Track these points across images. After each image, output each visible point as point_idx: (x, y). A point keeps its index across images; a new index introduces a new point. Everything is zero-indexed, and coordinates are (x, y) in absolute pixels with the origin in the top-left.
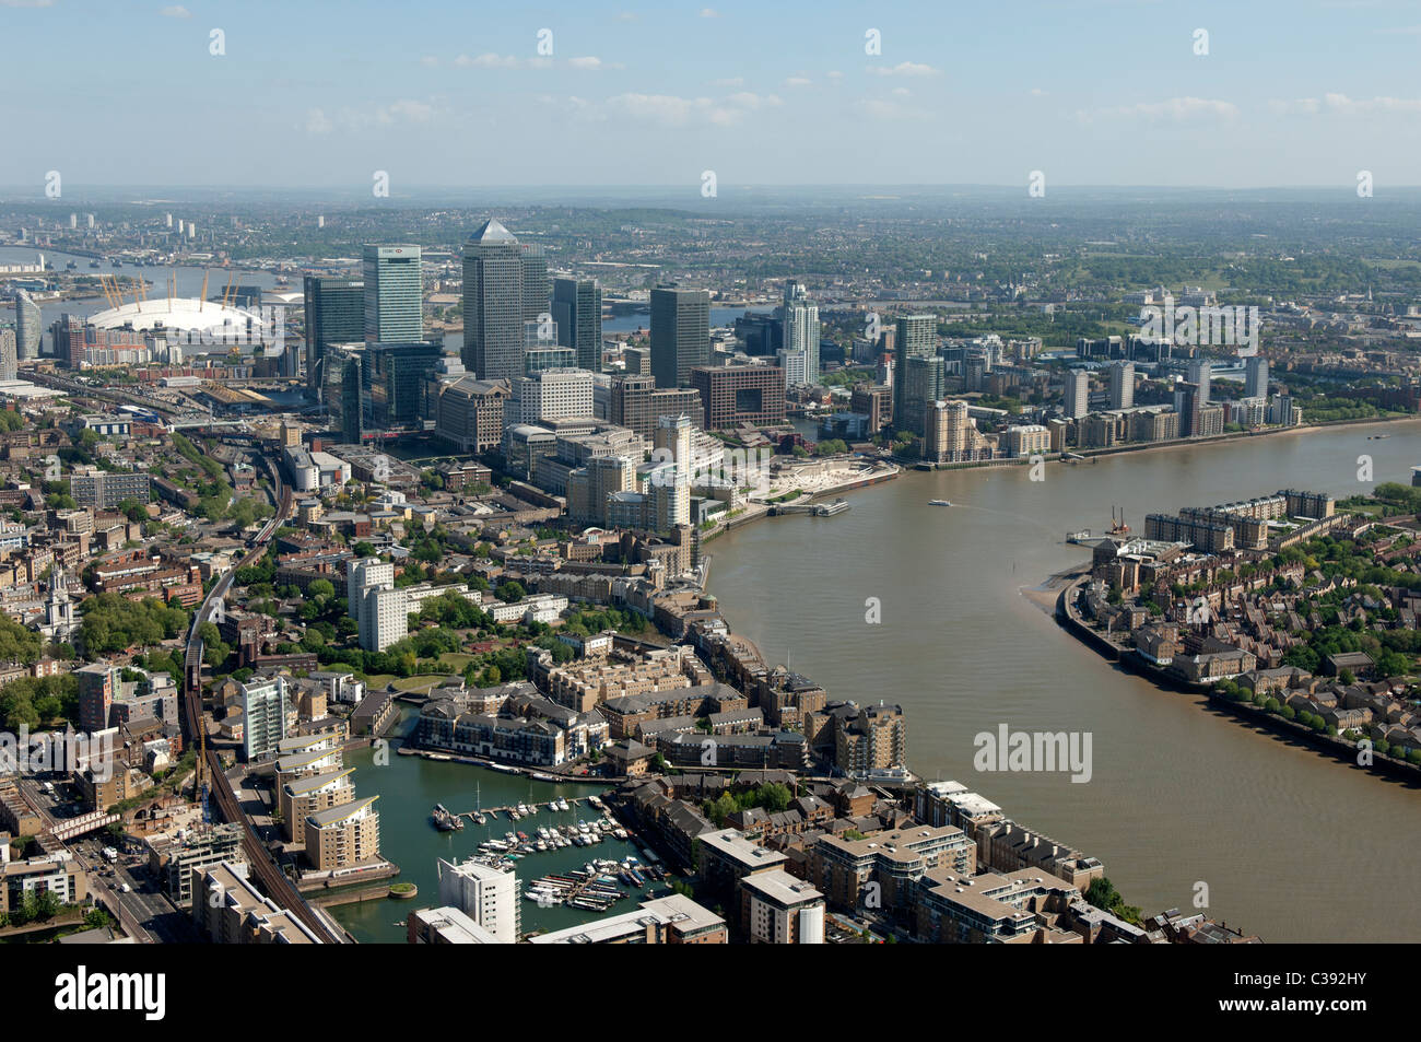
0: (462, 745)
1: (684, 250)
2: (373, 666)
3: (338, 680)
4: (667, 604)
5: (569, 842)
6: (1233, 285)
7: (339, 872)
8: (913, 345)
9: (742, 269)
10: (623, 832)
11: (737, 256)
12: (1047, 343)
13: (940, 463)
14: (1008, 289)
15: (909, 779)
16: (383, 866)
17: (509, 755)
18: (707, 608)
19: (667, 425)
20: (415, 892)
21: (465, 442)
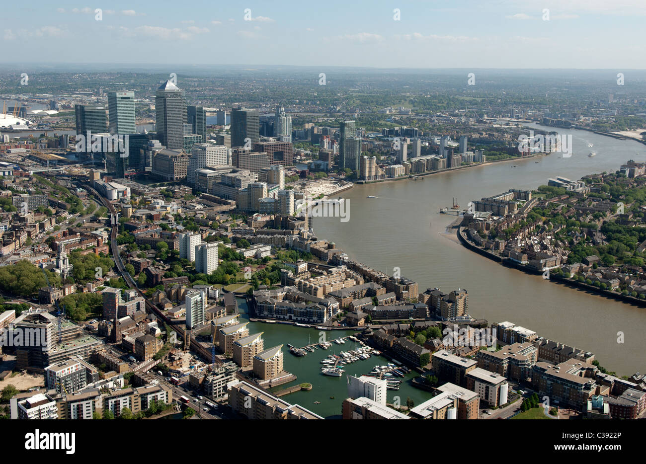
0: (278, 316)
1: (191, 91)
2: (212, 280)
3: (208, 289)
4: (316, 247)
5: (358, 358)
6: (414, 106)
7: (273, 380)
8: (347, 133)
9: (221, 99)
10: (378, 353)
11: (216, 94)
12: (367, 130)
13: (366, 181)
14: (334, 108)
15: (472, 320)
16: (289, 376)
17: (301, 319)
18: (332, 248)
19: (274, 169)
20: (311, 388)
21: (169, 176)
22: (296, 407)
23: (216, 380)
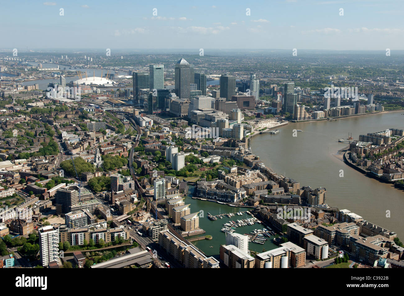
0: (209, 196)
1: (212, 65)
2: (178, 174)
3: (173, 178)
4: (247, 158)
5: (246, 224)
6: (350, 75)
7: (191, 232)
8: (289, 90)
9: (228, 70)
10: (260, 222)
11: (226, 66)
12: (311, 89)
13: (298, 120)
14: (296, 75)
15: (328, 207)
16: (201, 230)
17: (222, 199)
18: (257, 159)
19: (235, 111)
20: (212, 238)
21: (178, 114)
22: (190, 246)
23: (154, 228)
